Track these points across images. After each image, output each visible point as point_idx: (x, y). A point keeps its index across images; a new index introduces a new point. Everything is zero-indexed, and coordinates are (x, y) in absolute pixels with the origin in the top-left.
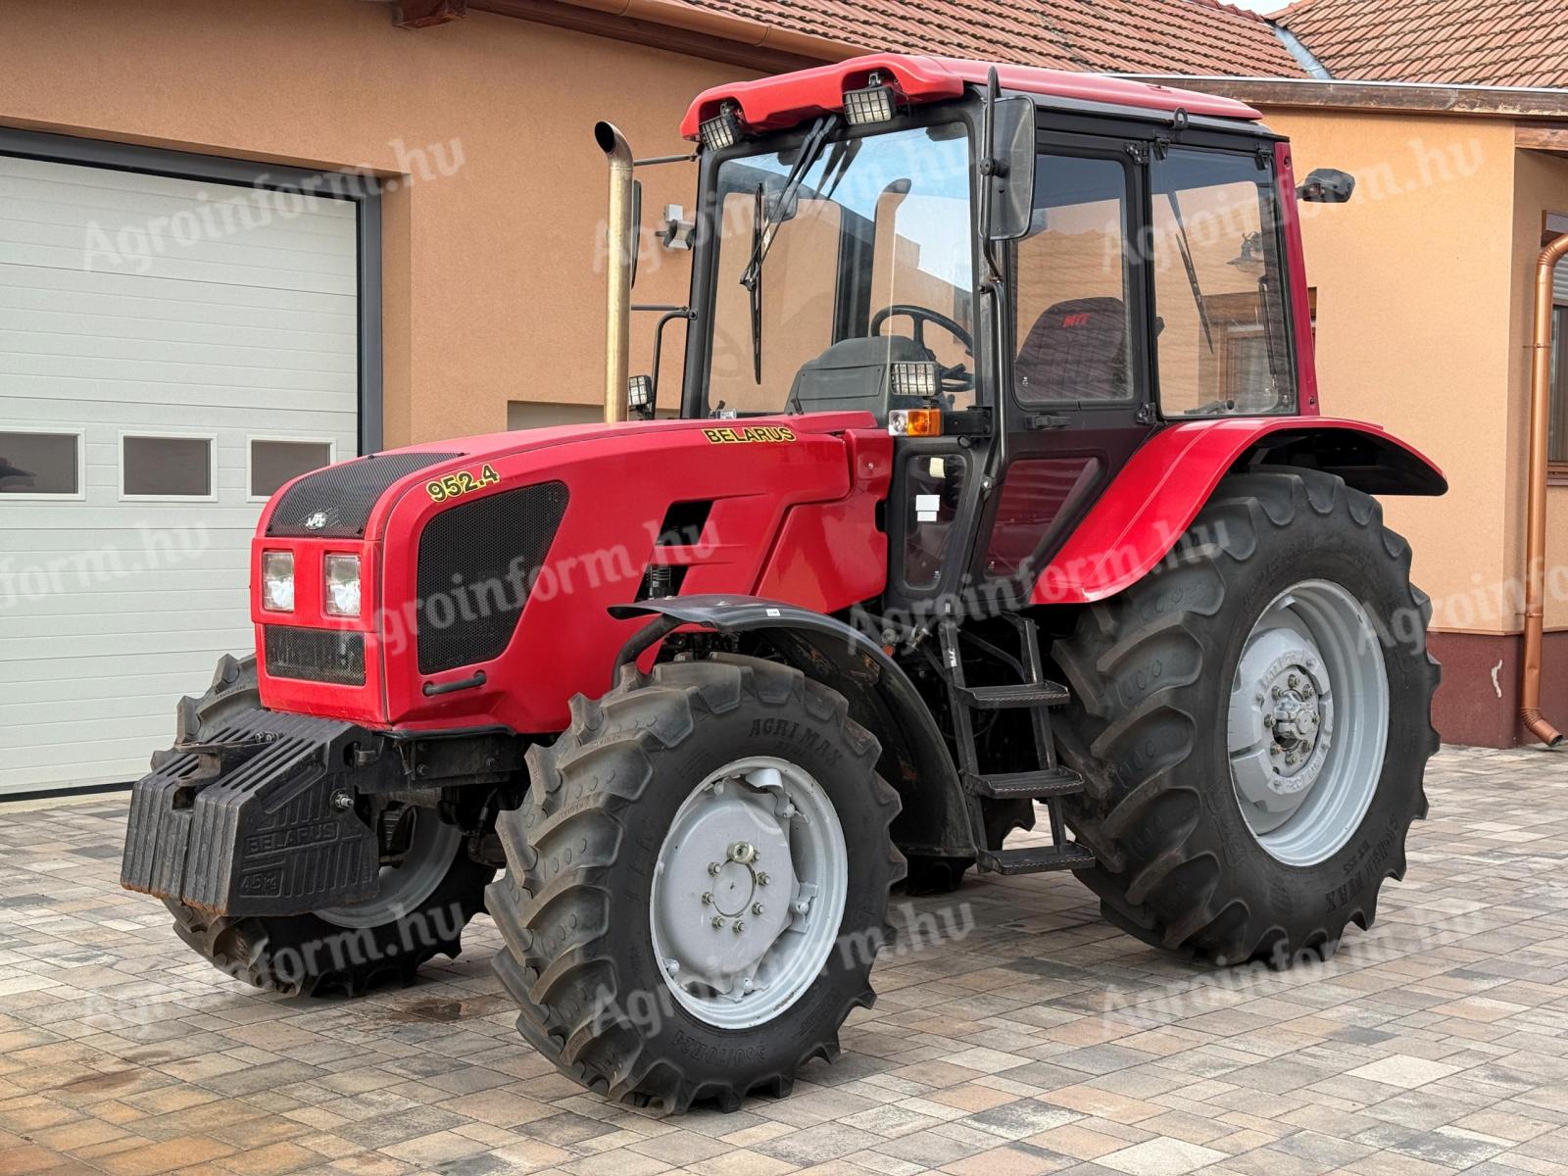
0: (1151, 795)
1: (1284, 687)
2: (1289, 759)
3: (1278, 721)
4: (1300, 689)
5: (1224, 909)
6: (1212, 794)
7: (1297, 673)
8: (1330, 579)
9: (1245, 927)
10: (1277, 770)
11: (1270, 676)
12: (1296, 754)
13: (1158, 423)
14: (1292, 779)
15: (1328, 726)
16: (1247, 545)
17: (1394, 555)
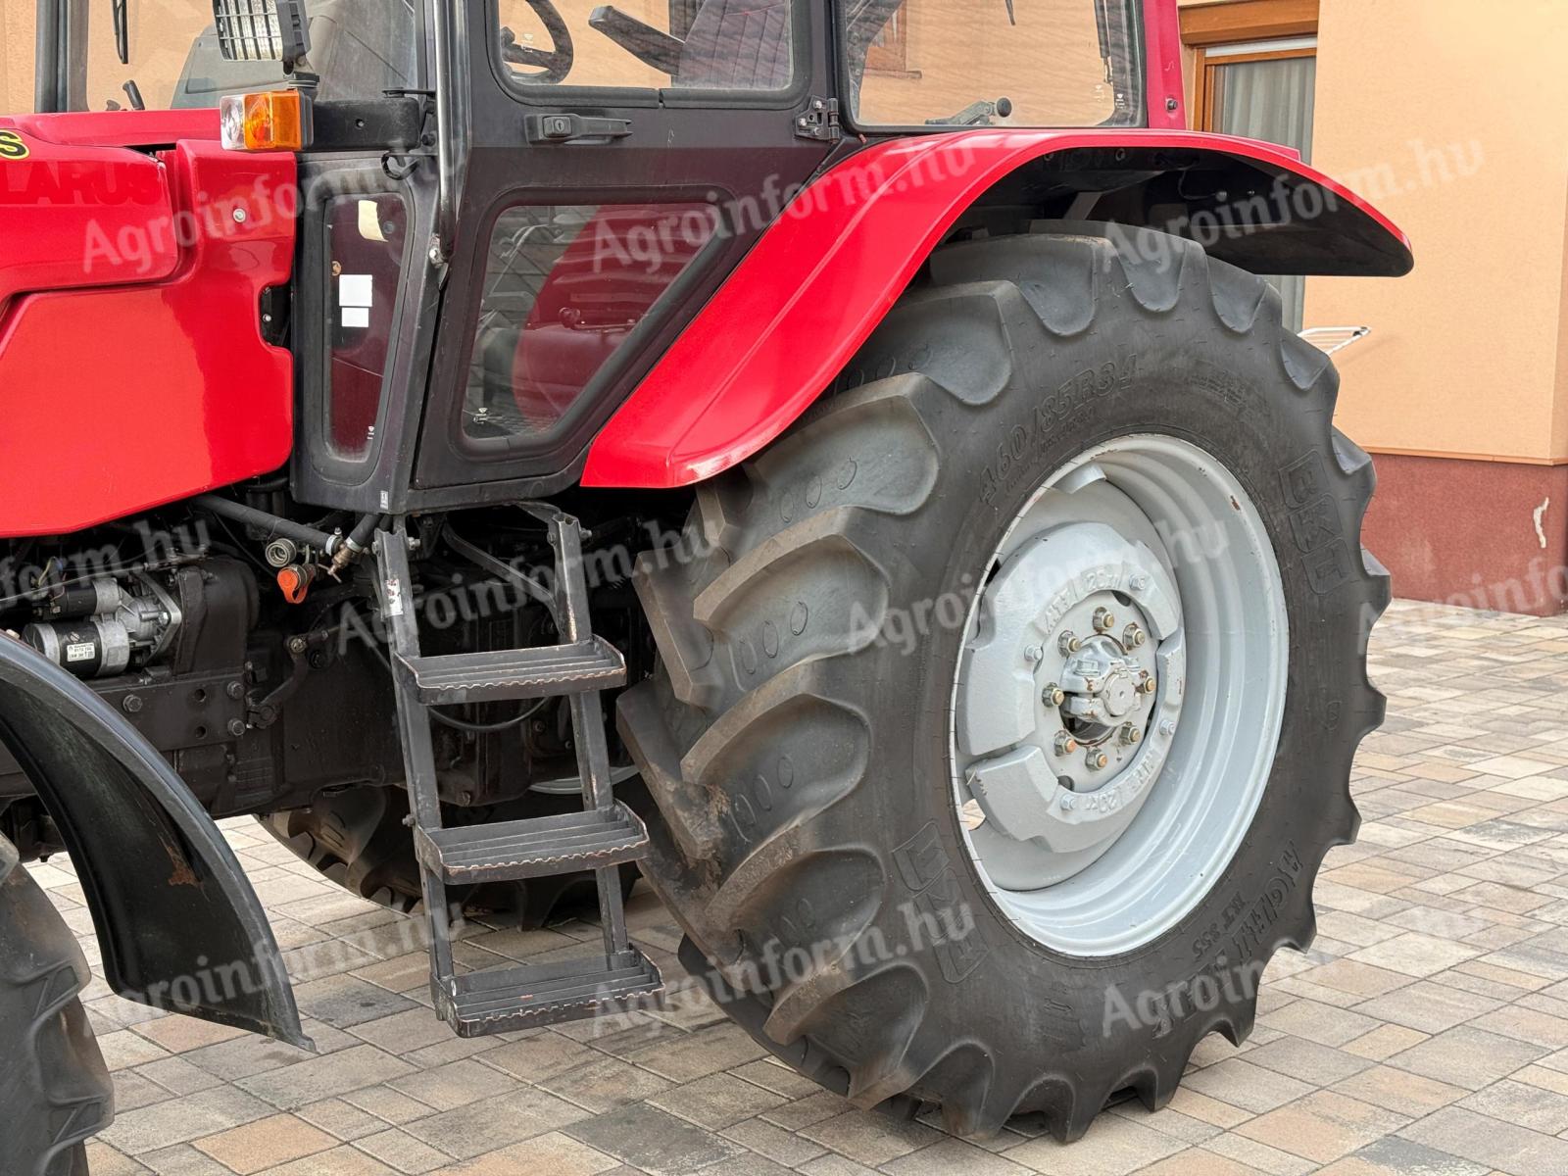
0: (781, 862)
1: (1082, 629)
2: (1092, 761)
3: (1068, 694)
4: (1117, 631)
5: (939, 1058)
6: (911, 853)
7: (1112, 603)
8: (1174, 432)
9: (986, 1085)
10: (1067, 783)
11: (1053, 615)
12: (1109, 750)
13: (847, 139)
14: (1095, 795)
15: (1173, 694)
16: (992, 373)
17: (1303, 385)
